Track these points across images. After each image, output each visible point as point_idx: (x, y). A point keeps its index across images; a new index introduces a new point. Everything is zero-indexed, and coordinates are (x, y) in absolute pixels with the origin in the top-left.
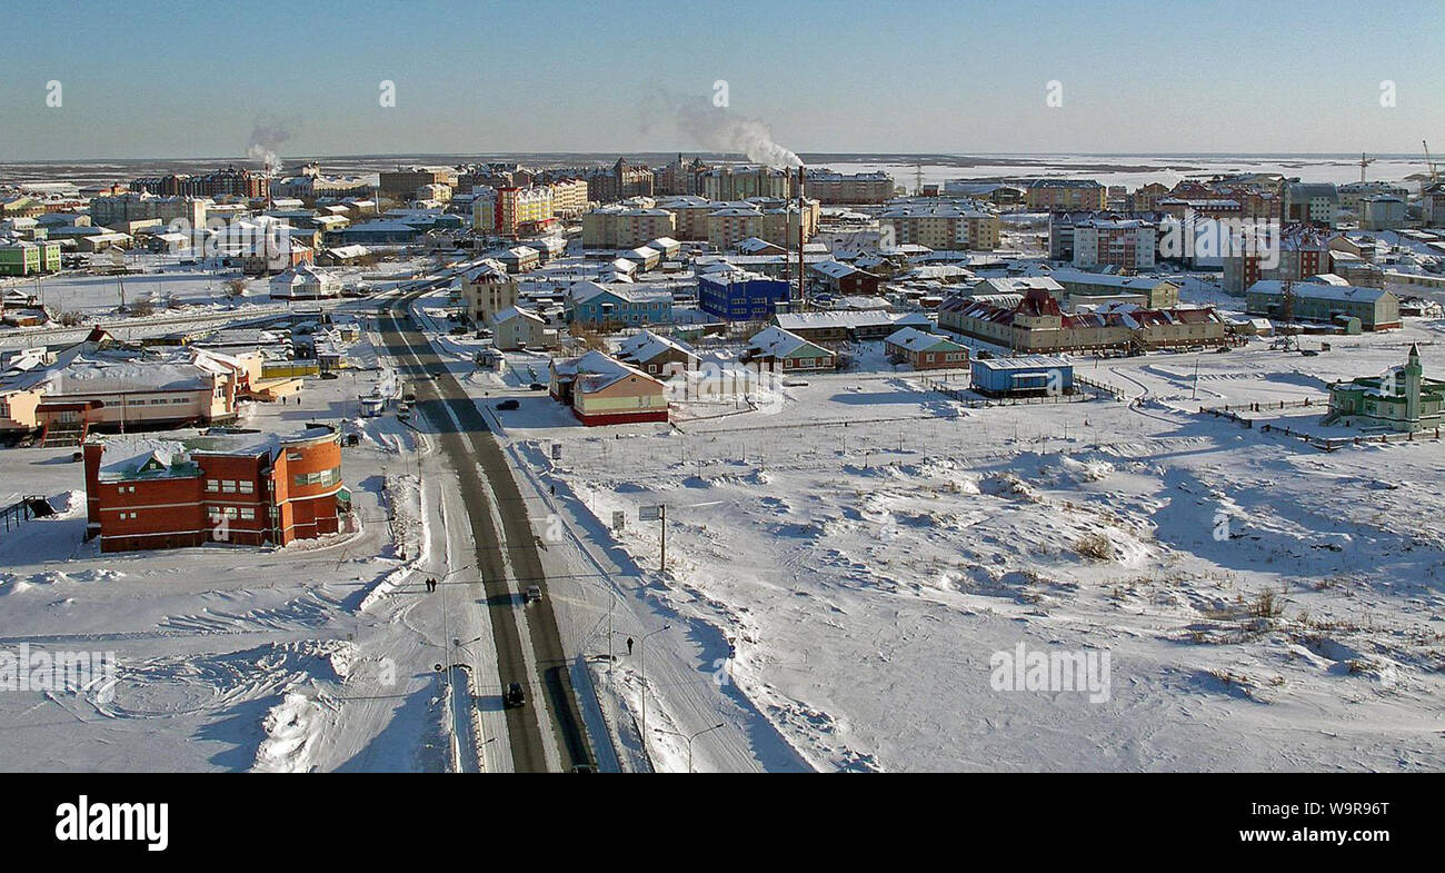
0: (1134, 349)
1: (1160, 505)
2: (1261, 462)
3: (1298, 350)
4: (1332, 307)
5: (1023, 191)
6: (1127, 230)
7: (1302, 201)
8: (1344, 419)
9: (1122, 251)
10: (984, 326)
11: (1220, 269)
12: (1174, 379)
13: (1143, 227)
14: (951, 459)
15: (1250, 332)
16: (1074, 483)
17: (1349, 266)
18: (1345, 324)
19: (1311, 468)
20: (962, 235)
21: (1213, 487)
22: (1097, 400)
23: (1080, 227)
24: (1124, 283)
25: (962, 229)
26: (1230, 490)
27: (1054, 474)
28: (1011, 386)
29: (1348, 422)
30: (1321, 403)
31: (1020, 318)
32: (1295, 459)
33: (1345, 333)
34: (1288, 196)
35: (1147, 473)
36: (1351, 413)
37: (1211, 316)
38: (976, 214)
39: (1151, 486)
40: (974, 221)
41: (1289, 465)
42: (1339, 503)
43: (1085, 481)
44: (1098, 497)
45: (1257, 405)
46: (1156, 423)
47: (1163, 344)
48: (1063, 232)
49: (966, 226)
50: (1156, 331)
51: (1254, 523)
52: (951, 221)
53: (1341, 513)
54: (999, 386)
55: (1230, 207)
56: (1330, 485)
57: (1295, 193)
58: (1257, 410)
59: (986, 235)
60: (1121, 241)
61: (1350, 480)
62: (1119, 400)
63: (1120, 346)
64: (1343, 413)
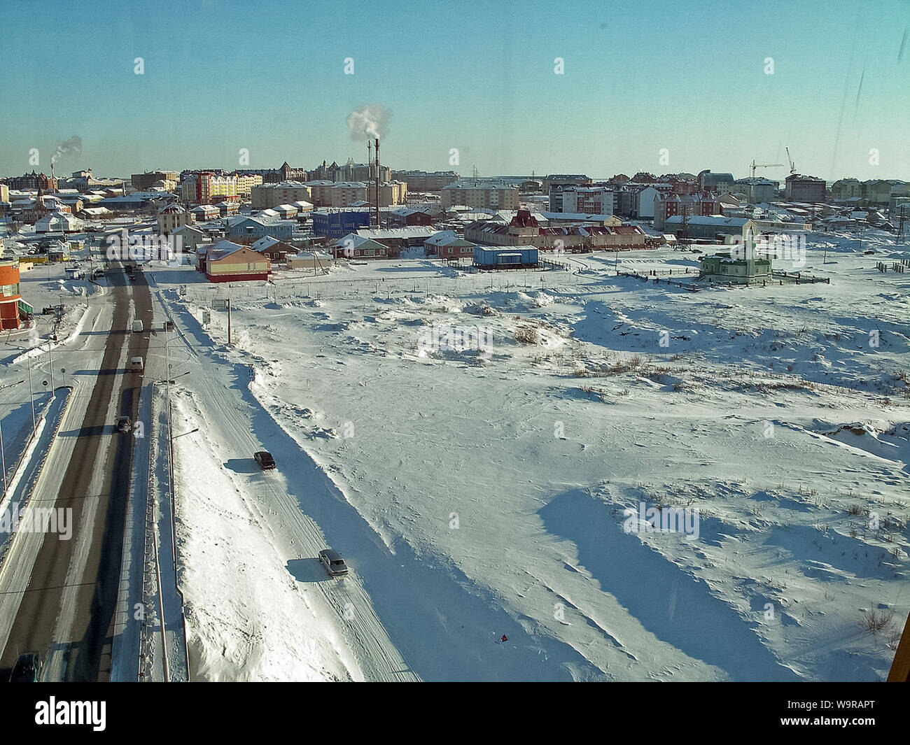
0: (586, 249)
1: (579, 319)
2: (649, 297)
3: (690, 250)
4: (716, 230)
5: (541, 183)
6: (595, 193)
7: (710, 184)
8: (708, 277)
9: (593, 206)
10: (491, 236)
11: (652, 218)
12: (606, 262)
13: (606, 191)
14: (446, 295)
15: (662, 242)
16: (525, 309)
17: (733, 212)
18: (723, 238)
19: (680, 299)
20: (494, 201)
21: (616, 309)
22: (552, 269)
23: (566, 191)
24: (587, 218)
25: (494, 197)
26: (626, 311)
27: (513, 304)
28: (497, 262)
29: (710, 279)
30: (694, 271)
31: (513, 230)
32: (669, 295)
33: (723, 244)
34: (703, 181)
35: (575, 304)
36: (712, 273)
37: (636, 230)
38: (504, 187)
39: (578, 310)
40: (502, 191)
41: (667, 298)
42: (693, 315)
43: (533, 308)
44: (539, 316)
45: (654, 272)
46: (588, 279)
47: (604, 247)
48: (557, 197)
49: (497, 195)
50: (599, 239)
51: (636, 326)
52: (487, 191)
53: (694, 320)
54: (489, 262)
55: (666, 188)
56: (690, 306)
57: (707, 179)
58: (654, 275)
59: (509, 201)
60: (591, 200)
61: (703, 304)
62: (567, 270)
63: (577, 247)
64: (707, 274)
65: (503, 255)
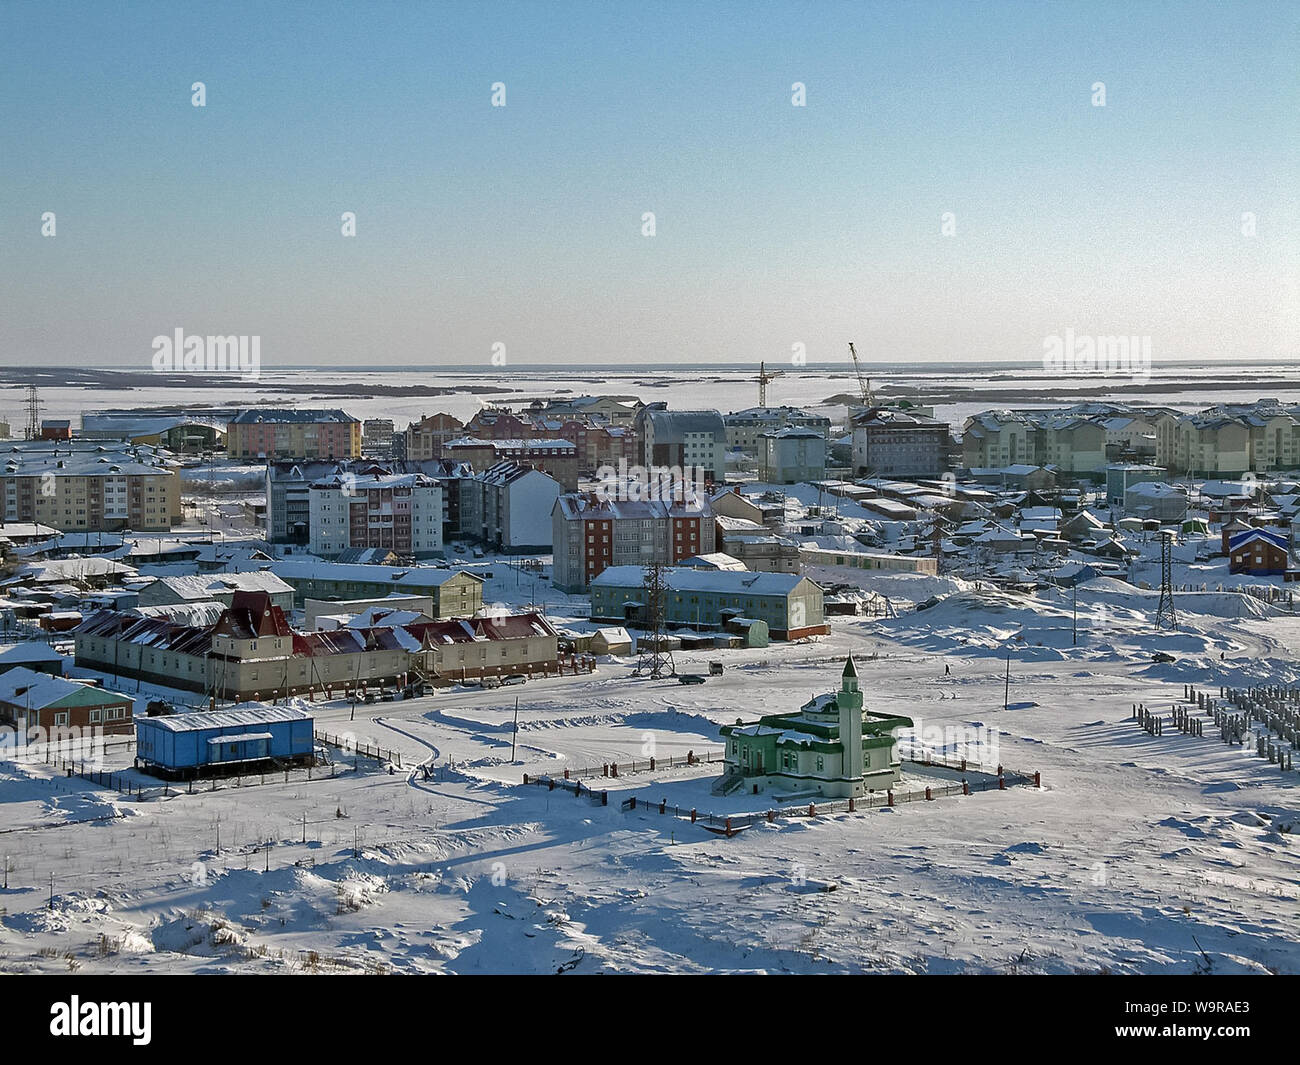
0: (414, 685)
1: (465, 943)
2: (626, 860)
3: (674, 676)
4: (723, 604)
5: (220, 429)
6: (397, 490)
7: (670, 439)
8: (750, 782)
9: (390, 525)
10: (159, 658)
11: (546, 550)
12: (480, 732)
13: (423, 485)
14: (101, 896)
15: (597, 650)
16: (319, 917)
17: (746, 540)
18: (742, 630)
19: (701, 864)
20: (116, 506)
21: (551, 906)
22: (356, 772)
23: (319, 487)
24: (396, 577)
25: (115, 495)
26: (576, 909)
27: (285, 904)
28: (208, 759)
29: (755, 787)
30: (712, 759)
31: (222, 643)
32: (677, 850)
33: (744, 645)
34: (650, 431)
35: (442, 890)
36: (759, 772)
37: (536, 626)
38: (140, 469)
39: (451, 911)
40: (136, 481)
41: (667, 863)
42: (749, 919)
43: (340, 912)
44: (361, 939)
45: (614, 767)
46: (455, 805)
47: (460, 674)
48: (291, 497)
49: (123, 490)
50: (448, 655)
51: (618, 962)
52: (95, 482)
53: (753, 935)
54: (185, 759)
55: (559, 450)
56: (734, 890)
57: (660, 426)
58: (614, 775)
59: (158, 505)
60: (387, 509)
61: (763, 881)
62: (391, 771)
63: (391, 681)
64: (747, 772)
65: (225, 739)
